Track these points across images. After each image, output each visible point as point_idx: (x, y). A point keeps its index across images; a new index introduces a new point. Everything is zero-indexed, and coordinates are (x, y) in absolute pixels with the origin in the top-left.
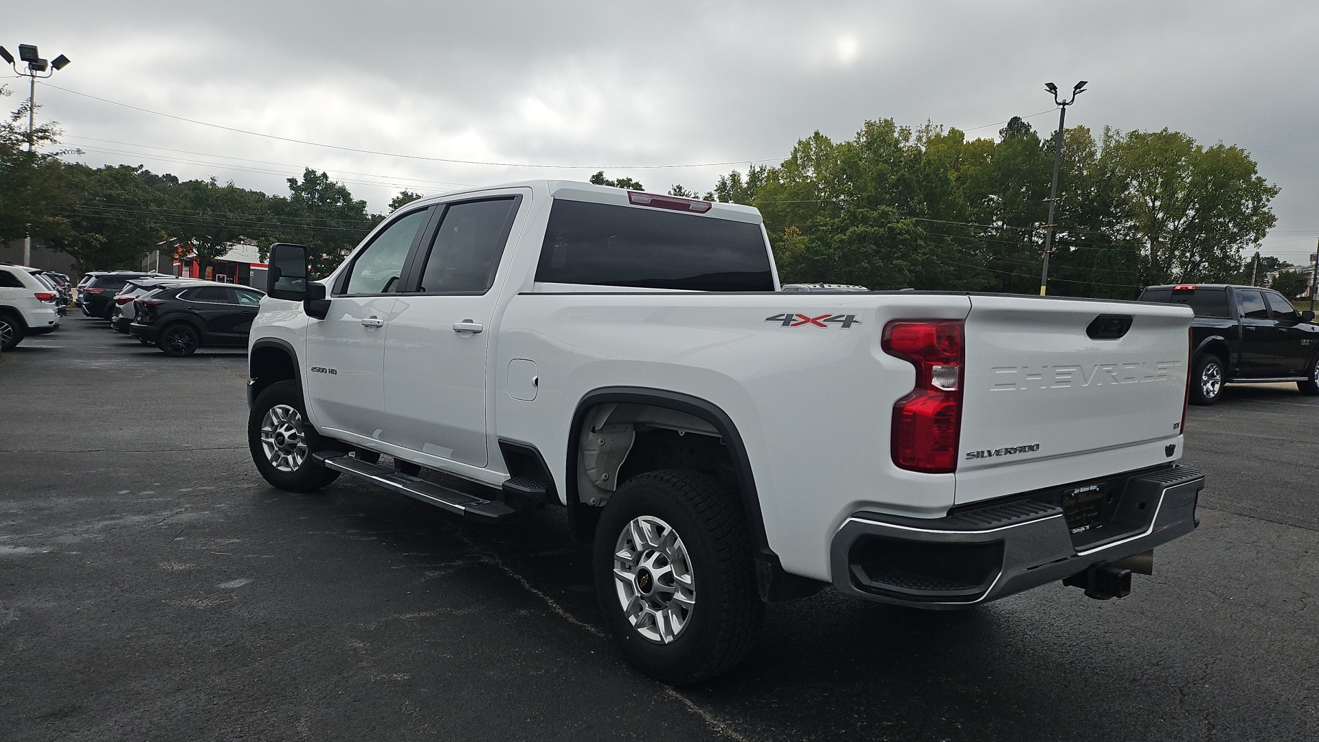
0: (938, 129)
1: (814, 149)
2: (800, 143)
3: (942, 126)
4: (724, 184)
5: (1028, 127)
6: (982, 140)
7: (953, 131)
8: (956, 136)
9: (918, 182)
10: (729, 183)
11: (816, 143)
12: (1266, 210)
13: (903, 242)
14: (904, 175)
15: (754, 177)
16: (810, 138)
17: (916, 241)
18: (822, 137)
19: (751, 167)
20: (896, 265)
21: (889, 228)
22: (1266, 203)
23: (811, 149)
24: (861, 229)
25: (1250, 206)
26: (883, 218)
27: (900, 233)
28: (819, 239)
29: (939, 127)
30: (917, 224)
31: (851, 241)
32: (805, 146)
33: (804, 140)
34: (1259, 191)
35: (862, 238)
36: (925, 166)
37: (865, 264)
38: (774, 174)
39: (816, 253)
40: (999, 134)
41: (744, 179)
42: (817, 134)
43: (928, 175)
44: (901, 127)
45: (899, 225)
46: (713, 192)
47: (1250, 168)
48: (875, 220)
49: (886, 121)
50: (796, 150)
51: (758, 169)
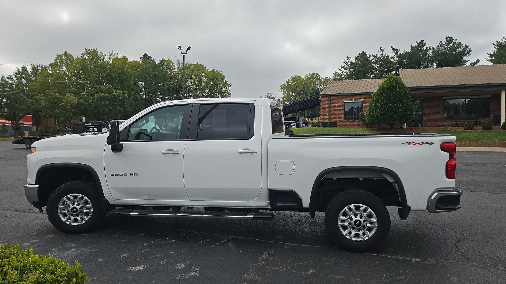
0: (117, 55)
1: (65, 59)
2: (58, 56)
3: (118, 54)
4: (19, 72)
5: (151, 58)
6: (135, 61)
7: (123, 56)
8: (125, 58)
9: (116, 76)
10: (21, 71)
11: (66, 56)
12: (228, 91)
13: (120, 100)
14: (109, 73)
15: (35, 69)
16: (63, 54)
17: (124, 100)
18: (68, 54)
19: (32, 64)
20: (118, 109)
21: (114, 94)
22: (228, 89)
23: (64, 59)
24: (101, 95)
25: (224, 89)
26: (109, 90)
27: (118, 97)
28: (82, 98)
29: (117, 54)
30: (124, 93)
31: (97, 100)
32: (60, 57)
33: (60, 55)
34: (226, 85)
35: (102, 98)
36: (117, 70)
37: (105, 109)
38: (45, 69)
39: (82, 104)
40: (140, 59)
41: (29, 70)
42: (66, 53)
43: (119, 73)
44: (101, 53)
45: (117, 93)
46: (12, 75)
47: (223, 78)
48: (106, 91)
49: (94, 50)
50: (56, 59)
51: (36, 66)
